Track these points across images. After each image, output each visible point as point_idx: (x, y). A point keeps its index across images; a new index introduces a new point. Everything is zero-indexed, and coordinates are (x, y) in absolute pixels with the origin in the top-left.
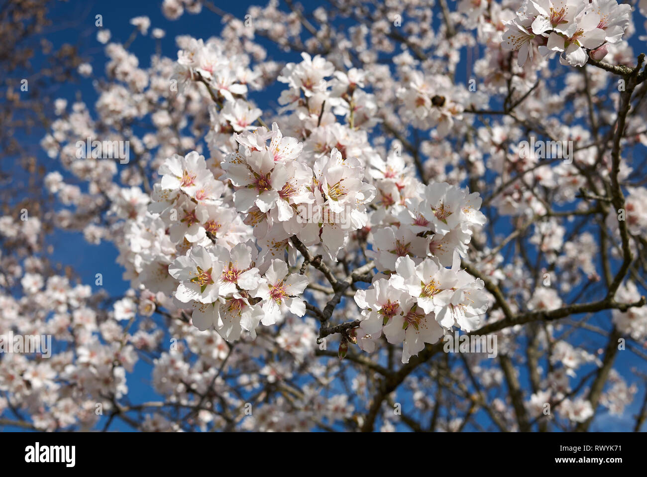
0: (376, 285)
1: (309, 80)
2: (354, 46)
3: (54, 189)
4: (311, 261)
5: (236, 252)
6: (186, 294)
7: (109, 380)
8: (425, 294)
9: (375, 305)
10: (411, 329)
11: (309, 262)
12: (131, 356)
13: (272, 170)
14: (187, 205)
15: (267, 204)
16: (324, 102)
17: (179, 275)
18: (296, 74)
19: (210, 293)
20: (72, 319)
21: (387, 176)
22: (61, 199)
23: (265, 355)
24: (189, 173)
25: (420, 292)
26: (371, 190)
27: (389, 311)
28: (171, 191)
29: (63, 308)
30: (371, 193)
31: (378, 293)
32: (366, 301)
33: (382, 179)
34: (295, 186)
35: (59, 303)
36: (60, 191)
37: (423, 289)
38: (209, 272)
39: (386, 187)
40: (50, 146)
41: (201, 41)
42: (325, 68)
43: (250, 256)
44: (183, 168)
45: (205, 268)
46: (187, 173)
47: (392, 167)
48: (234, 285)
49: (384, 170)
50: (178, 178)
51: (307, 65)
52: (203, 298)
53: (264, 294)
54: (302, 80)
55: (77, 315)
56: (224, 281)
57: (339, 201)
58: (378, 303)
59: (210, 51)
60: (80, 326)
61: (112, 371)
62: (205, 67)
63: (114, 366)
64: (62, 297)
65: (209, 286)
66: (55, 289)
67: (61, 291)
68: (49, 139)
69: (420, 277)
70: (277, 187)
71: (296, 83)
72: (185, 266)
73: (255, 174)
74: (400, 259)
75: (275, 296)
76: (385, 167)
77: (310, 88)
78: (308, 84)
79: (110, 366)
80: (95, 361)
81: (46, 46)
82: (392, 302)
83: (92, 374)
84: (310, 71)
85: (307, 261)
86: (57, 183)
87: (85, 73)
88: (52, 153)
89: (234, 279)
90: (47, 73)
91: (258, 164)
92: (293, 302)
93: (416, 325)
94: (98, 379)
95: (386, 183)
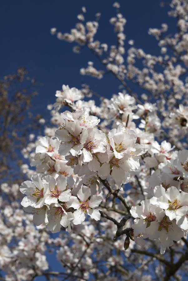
0: (142, 203)
1: (122, 106)
2: (159, 109)
3: (25, 172)
4: (112, 193)
5: (59, 180)
6: (28, 203)
7: (33, 259)
8: (171, 208)
9: (142, 216)
10: (164, 231)
11: (111, 193)
12: (44, 248)
13: (81, 133)
14: (51, 163)
15: (76, 151)
16: (129, 115)
17: (25, 191)
18: (116, 103)
19: (41, 202)
20: (25, 230)
21: (161, 152)
22: (27, 176)
23: (109, 251)
24: (52, 146)
25: (168, 207)
26: (142, 148)
27: (150, 219)
28: (41, 153)
29: (20, 224)
30: (142, 150)
31: (144, 208)
32: (136, 213)
33: (158, 154)
34: (95, 144)
35: (18, 222)
36: (27, 173)
37: (170, 205)
38: (42, 190)
39: (160, 158)
40: (25, 153)
41: (68, 86)
42: (131, 100)
43: (66, 182)
44: (49, 143)
45: (40, 188)
46: (50, 145)
47: (164, 148)
48: (56, 199)
49: (159, 149)
50: (46, 148)
51: (121, 98)
52: (36, 205)
53: (76, 206)
54: (118, 106)
55: (28, 228)
56: (52, 197)
57: (121, 153)
58: (144, 214)
59: (73, 91)
60: (28, 233)
61: (34, 254)
62: (69, 99)
63: (35, 252)
64: (19, 219)
65: (41, 198)
66: (17, 215)
67: (20, 216)
68: (25, 150)
69: (168, 197)
70: (83, 142)
71: (115, 107)
72: (29, 187)
73: (72, 135)
74: (157, 187)
75: (83, 208)
76: (160, 148)
77: (122, 109)
78: (121, 107)
79: (33, 252)
80: (26, 249)
81: (30, 114)
82: (152, 214)
83: (24, 255)
84: (122, 101)
85: (110, 193)
86: (26, 169)
87: (42, 123)
88: (26, 156)
89: (57, 196)
90: (30, 126)
91: (73, 129)
92: (94, 212)
93: (166, 228)
94: (27, 258)
95: (160, 156)
